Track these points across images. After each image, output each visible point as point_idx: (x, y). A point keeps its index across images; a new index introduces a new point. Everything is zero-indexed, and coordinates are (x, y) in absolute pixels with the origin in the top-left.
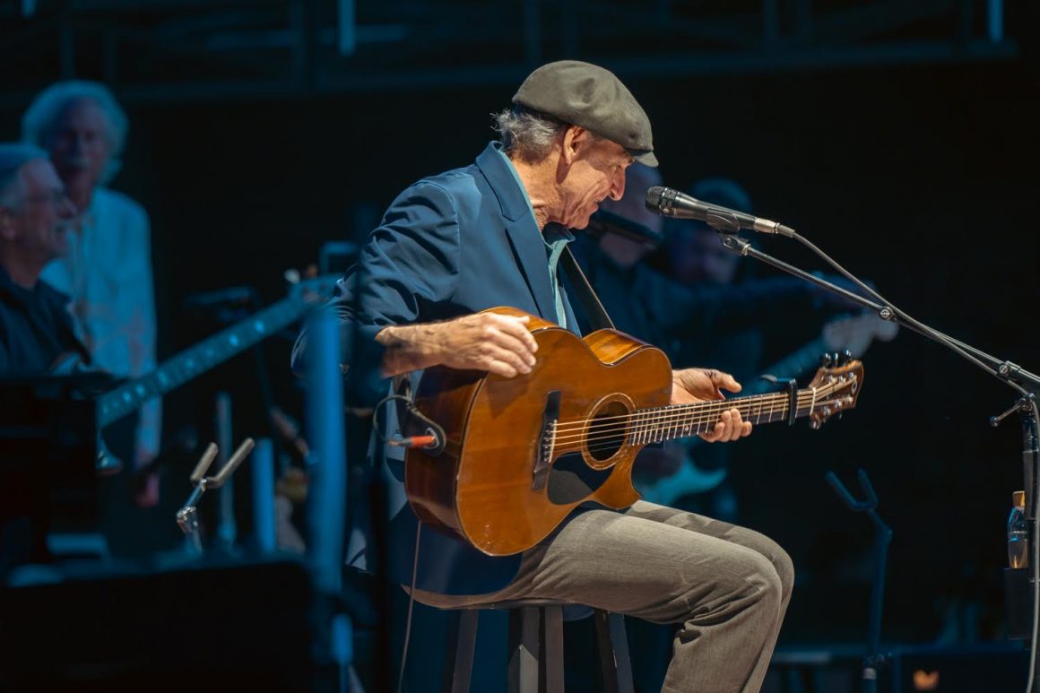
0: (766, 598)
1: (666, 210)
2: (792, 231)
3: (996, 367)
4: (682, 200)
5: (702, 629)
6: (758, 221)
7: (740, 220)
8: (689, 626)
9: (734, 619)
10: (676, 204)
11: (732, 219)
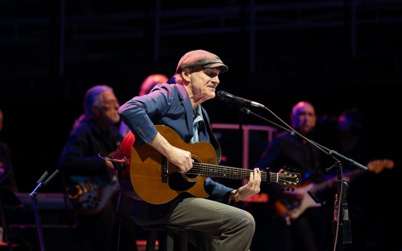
0: (249, 226)
1: (223, 99)
2: (263, 106)
3: (328, 152)
4: (228, 95)
5: (229, 236)
6: (253, 102)
7: (247, 102)
8: (223, 235)
9: (238, 232)
10: (227, 97)
11: (244, 101)
